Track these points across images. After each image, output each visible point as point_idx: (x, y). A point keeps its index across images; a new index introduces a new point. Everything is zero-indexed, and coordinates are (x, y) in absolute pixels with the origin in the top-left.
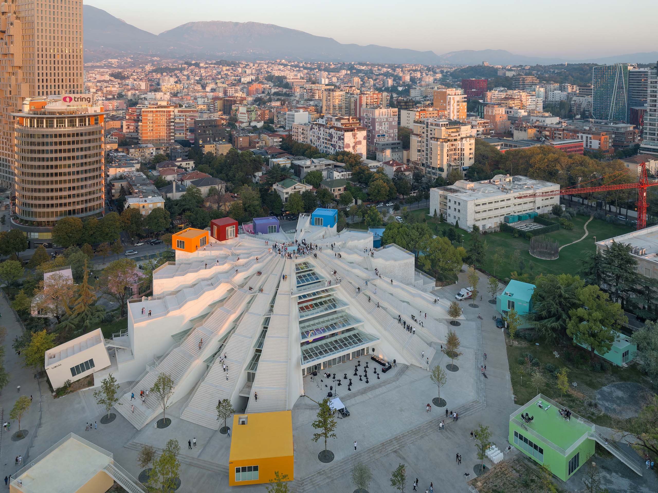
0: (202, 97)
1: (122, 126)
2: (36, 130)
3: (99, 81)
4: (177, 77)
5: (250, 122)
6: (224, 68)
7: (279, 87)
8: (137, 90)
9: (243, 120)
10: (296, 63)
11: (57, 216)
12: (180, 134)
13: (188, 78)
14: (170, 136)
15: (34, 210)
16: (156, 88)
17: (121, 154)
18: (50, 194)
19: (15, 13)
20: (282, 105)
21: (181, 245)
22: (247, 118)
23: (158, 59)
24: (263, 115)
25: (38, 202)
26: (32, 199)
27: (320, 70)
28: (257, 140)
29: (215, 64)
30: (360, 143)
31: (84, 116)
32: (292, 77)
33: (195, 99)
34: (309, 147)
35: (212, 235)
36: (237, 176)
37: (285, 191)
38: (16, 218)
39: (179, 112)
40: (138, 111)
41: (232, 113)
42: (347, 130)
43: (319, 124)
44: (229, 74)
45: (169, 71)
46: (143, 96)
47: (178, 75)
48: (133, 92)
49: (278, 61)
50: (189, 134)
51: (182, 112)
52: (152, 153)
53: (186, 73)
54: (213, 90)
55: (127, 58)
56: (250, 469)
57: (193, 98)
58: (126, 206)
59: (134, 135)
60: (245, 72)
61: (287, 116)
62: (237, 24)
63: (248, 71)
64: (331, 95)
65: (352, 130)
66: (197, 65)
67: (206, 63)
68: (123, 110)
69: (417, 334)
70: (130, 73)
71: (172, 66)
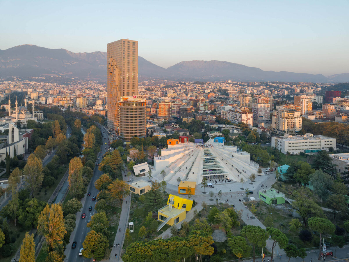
0: (185, 99)
1: (151, 111)
2: (125, 107)
3: (140, 92)
4: (175, 90)
5: (205, 111)
6: (198, 86)
7: (223, 95)
8: (157, 96)
9: (202, 110)
10: (236, 82)
11: (131, 137)
12: (174, 114)
13: (180, 90)
14: (170, 115)
15: (125, 134)
16: (165, 95)
17: (151, 121)
18: (130, 129)
19: (116, 65)
20: (222, 103)
21: (170, 143)
22: (204, 109)
23: (167, 81)
24: (211, 108)
25: (126, 132)
26: (124, 130)
27: (248, 86)
28: (206, 117)
29: (193, 83)
30: (249, 119)
31: (140, 103)
32: (231, 90)
33: (182, 100)
34: (227, 120)
35: (180, 141)
36: (194, 130)
37: (211, 135)
38: (119, 137)
39: (173, 104)
40: (157, 104)
41: (197, 106)
42: (243, 113)
43: (232, 111)
44: (200, 88)
45: (171, 87)
46: (159, 99)
47: (176, 89)
48: (155, 97)
49: (226, 81)
50: (177, 114)
51: (175, 104)
52: (162, 121)
53: (179, 88)
54: (191, 96)
55: (152, 81)
56: (183, 190)
57: (181, 100)
58: (153, 136)
59: (156, 114)
60: (208, 87)
61: (222, 108)
62: (206, 62)
63: (210, 87)
64: (244, 98)
65: (246, 113)
66: (185, 84)
67: (189, 83)
68: (151, 104)
69: (242, 174)
70: (154, 88)
71: (173, 84)
